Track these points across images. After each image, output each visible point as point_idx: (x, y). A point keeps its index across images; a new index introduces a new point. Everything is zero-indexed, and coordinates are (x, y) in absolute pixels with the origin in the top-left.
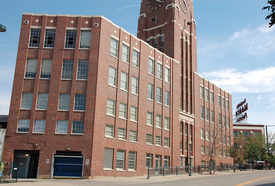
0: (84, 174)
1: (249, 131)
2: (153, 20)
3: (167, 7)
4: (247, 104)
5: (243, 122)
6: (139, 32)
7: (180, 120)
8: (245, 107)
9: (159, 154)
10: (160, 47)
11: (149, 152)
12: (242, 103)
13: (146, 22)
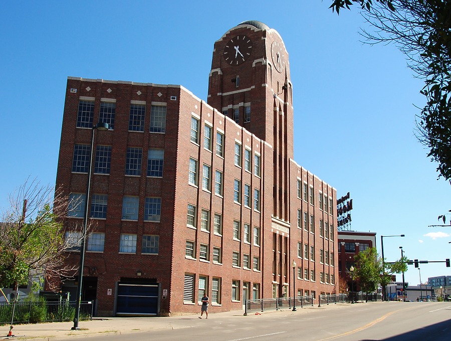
0: (161, 310)
1: (354, 241)
2: (234, 81)
3: (254, 63)
4: (351, 200)
5: (346, 228)
6: (210, 96)
7: (272, 231)
8: (348, 204)
9: (247, 280)
10: (244, 122)
11: (236, 278)
12: (344, 199)
13: (222, 82)
